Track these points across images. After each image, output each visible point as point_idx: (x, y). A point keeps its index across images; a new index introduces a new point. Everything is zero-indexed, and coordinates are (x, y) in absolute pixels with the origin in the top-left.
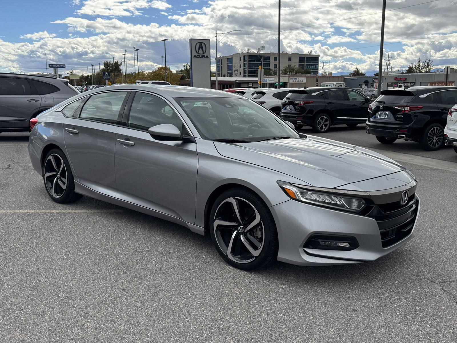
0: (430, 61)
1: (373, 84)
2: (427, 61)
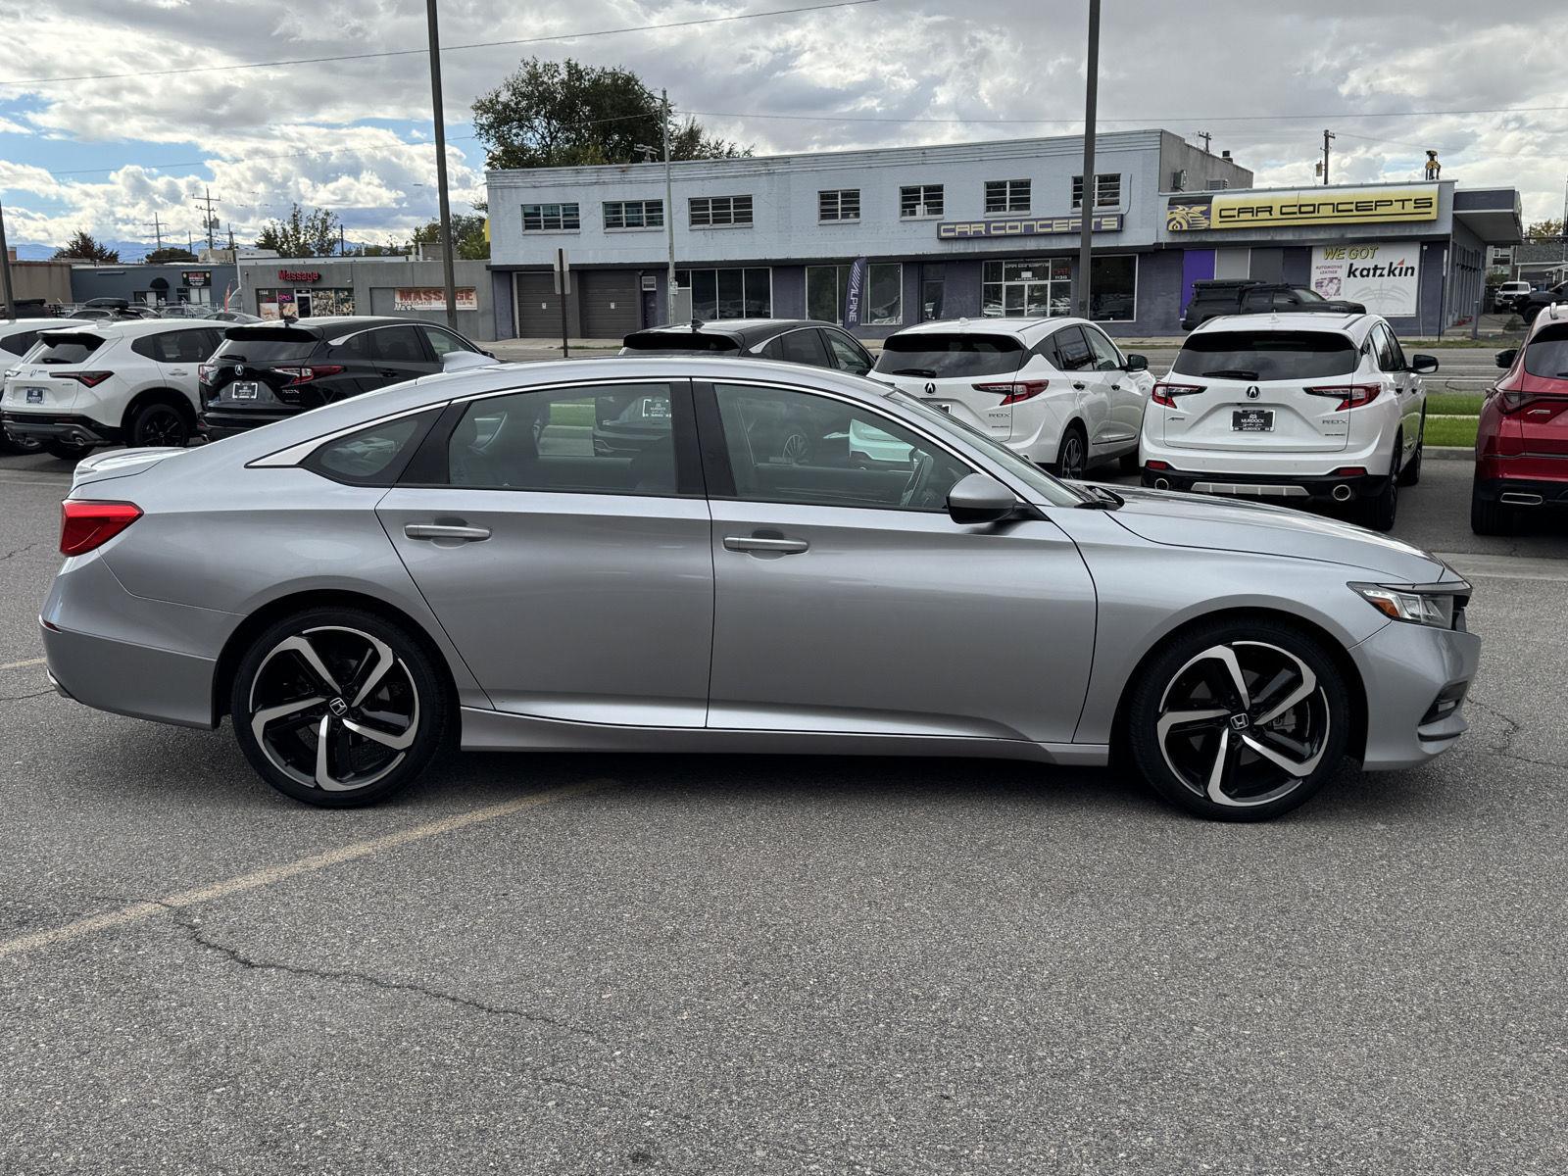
0: (327, 214)
1: (187, 291)
2: (321, 215)
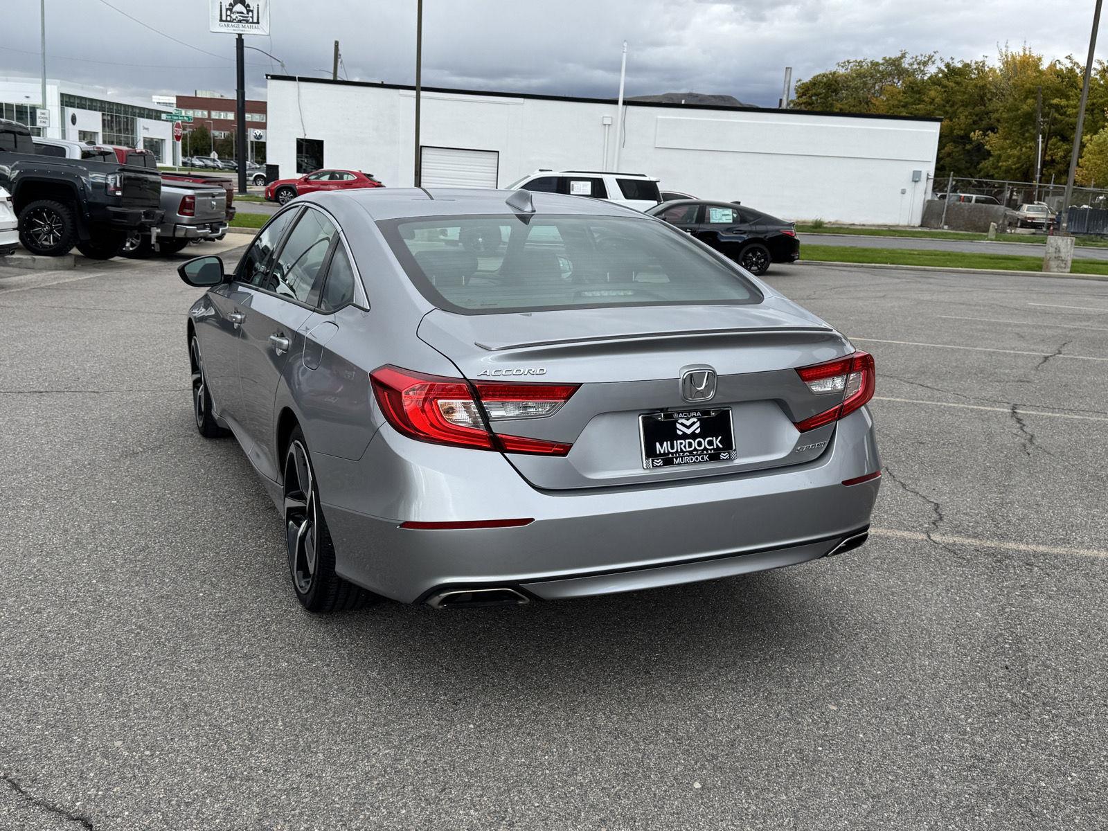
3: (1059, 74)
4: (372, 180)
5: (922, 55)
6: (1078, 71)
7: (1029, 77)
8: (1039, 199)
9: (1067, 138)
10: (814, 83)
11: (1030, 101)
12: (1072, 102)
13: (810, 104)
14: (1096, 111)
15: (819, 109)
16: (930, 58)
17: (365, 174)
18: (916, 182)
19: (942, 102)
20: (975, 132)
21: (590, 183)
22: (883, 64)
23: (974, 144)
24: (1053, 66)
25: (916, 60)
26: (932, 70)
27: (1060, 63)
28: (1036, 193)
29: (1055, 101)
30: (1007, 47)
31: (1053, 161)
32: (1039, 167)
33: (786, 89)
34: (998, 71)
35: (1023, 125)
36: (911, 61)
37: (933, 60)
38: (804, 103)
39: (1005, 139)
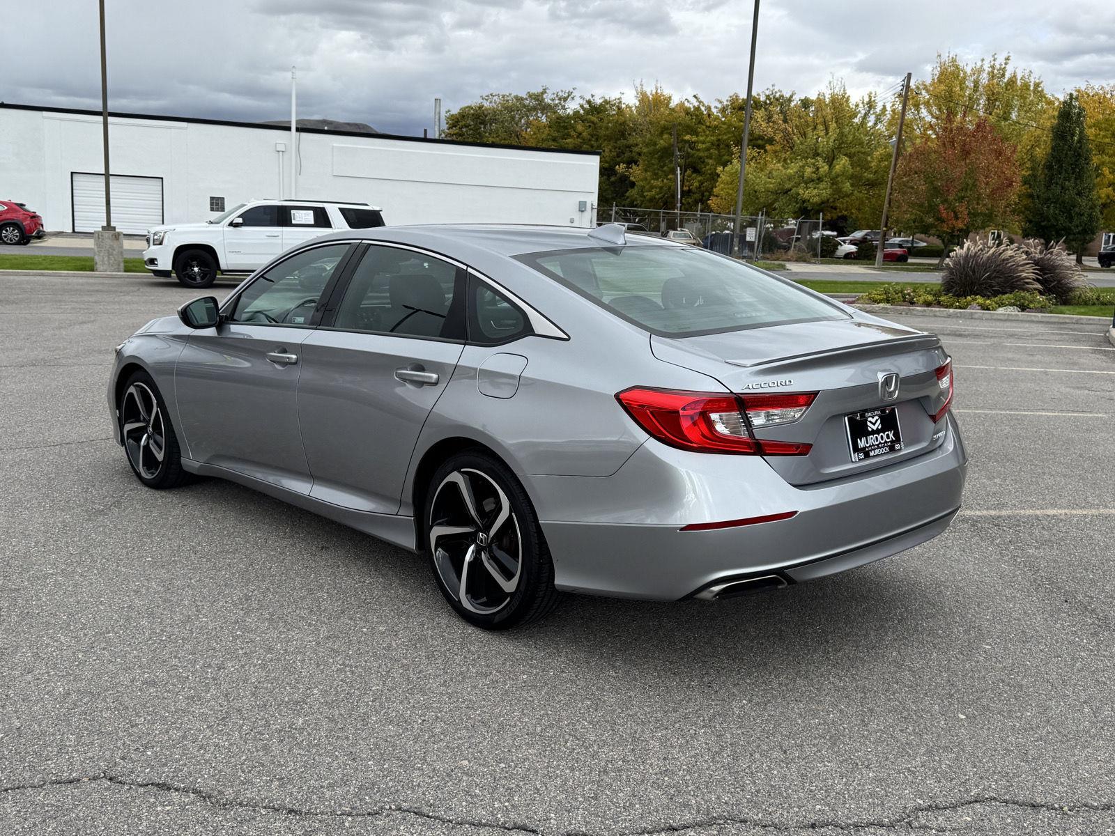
3: (687, 112)
4: (25, 210)
5: (562, 91)
6: (703, 109)
7: (662, 115)
8: (681, 227)
9: (698, 170)
10: (463, 115)
11: (665, 136)
12: (701, 139)
13: (460, 135)
14: (721, 146)
15: (470, 140)
16: (570, 94)
17: (17, 204)
18: (582, 211)
19: (589, 137)
20: (619, 166)
21: (311, 212)
22: (526, 99)
23: (618, 175)
24: (682, 104)
25: (557, 96)
26: (572, 106)
27: (688, 102)
28: (678, 221)
29: (687, 137)
30: (642, 85)
31: (690, 191)
32: (679, 197)
33: (437, 120)
34: (633, 108)
35: (660, 158)
36: (553, 96)
37: (572, 96)
38: (455, 134)
39: (646, 171)
